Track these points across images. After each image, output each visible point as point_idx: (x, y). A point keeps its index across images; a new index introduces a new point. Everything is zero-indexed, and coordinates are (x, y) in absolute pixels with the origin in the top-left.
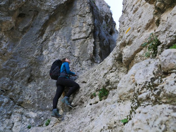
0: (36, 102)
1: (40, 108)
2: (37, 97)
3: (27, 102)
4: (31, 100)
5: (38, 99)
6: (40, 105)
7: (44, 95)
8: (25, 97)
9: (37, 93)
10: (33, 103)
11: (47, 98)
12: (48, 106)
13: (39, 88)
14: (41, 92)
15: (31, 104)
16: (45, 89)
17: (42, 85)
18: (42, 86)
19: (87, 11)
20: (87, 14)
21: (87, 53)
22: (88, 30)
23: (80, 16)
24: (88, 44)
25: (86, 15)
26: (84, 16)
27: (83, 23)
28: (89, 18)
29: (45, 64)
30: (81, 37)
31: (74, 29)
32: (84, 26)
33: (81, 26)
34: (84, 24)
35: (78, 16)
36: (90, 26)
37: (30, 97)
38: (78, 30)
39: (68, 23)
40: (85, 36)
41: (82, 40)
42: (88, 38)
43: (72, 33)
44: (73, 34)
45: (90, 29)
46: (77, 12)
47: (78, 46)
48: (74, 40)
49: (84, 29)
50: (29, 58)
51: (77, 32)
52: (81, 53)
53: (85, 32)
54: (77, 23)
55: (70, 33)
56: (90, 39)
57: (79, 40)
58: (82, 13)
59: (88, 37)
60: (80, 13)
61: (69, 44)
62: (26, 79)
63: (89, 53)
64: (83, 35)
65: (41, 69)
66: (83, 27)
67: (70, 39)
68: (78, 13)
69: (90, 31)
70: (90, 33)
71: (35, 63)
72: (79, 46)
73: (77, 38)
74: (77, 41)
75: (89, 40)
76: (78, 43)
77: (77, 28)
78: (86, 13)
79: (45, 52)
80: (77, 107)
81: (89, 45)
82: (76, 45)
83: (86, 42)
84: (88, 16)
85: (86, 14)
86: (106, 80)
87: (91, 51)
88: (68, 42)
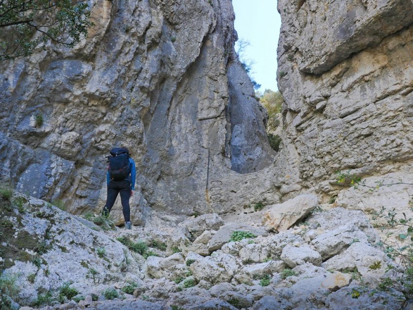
0: (169, 205)
1: (173, 212)
2: (170, 200)
3: (159, 204)
4: (164, 202)
5: (171, 201)
6: (175, 208)
7: (180, 197)
8: (157, 198)
9: (170, 194)
10: (166, 206)
11: (183, 201)
12: (183, 211)
13: (172, 189)
14: (175, 193)
15: (163, 206)
16: (180, 190)
17: (174, 185)
18: (175, 187)
19: (222, 72)
20: (221, 76)
21: (218, 144)
22: (220, 106)
23: (211, 78)
24: (218, 129)
25: (219, 78)
26: (216, 79)
27: (214, 91)
28: (223, 84)
29: (176, 158)
30: (211, 115)
31: (201, 102)
32: (216, 98)
33: (211, 97)
34: (216, 94)
35: (207, 78)
36: (223, 99)
37: (162, 198)
38: (206, 103)
39: (193, 89)
40: (216, 114)
41: (211, 121)
42: (218, 118)
43: (199, 107)
44: (199, 110)
45: (223, 104)
46: (206, 71)
47: (206, 129)
48: (201, 120)
49: (216, 104)
50: (160, 150)
51: (206, 107)
52: (210, 142)
53: (216, 108)
54: (206, 92)
55: (196, 107)
56: (222, 120)
57: (207, 121)
58: (213, 74)
59: (219, 116)
60: (211, 74)
61: (195, 126)
62: (157, 176)
63: (220, 143)
64: (213, 113)
65: (172, 165)
66: (214, 100)
67: (196, 117)
68: (208, 72)
69: (223, 108)
70: (223, 111)
71: (166, 158)
72: (207, 131)
73: (206, 117)
74: (204, 121)
75: (220, 122)
76: (206, 125)
77: (206, 100)
78: (220, 74)
79: (174, 142)
80: (228, 214)
81: (220, 130)
82: (203, 128)
83: (216, 124)
84: (221, 80)
85: (219, 76)
86: (263, 197)
87: (223, 141)
88: (193, 123)
